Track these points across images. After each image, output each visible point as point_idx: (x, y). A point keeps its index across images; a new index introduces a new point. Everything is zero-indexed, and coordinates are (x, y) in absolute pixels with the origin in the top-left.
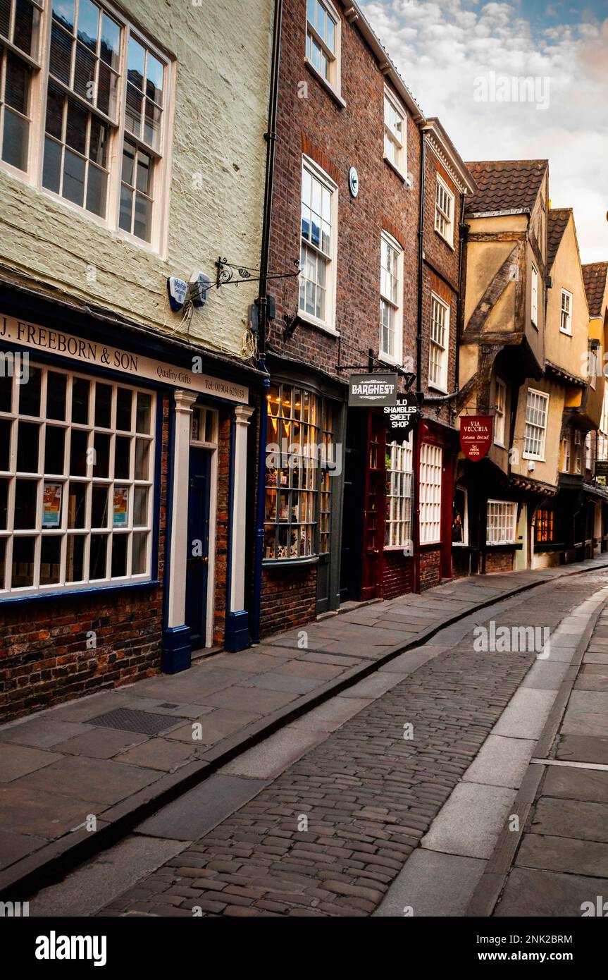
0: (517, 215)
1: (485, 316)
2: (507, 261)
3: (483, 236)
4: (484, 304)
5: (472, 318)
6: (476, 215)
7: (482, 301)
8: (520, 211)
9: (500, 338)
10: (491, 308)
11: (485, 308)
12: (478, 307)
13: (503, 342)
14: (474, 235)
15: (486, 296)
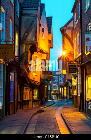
0: (35, 10)
1: (27, 36)
2: (32, 22)
3: (26, 14)
4: (26, 33)
5: (23, 37)
6: (24, 8)
7: (26, 32)
8: (36, 8)
9: (31, 43)
10: (28, 34)
11: (26, 34)
12: (25, 34)
13: (31, 44)
14: (23, 14)
15: (27, 31)
